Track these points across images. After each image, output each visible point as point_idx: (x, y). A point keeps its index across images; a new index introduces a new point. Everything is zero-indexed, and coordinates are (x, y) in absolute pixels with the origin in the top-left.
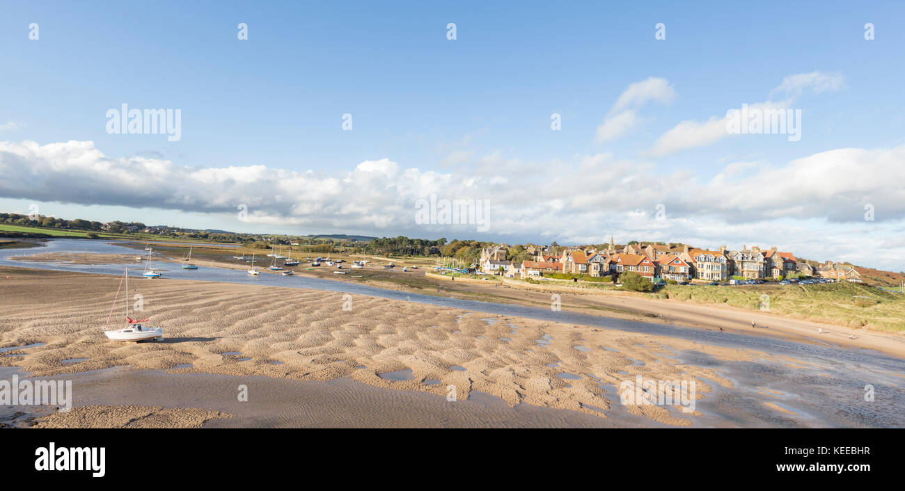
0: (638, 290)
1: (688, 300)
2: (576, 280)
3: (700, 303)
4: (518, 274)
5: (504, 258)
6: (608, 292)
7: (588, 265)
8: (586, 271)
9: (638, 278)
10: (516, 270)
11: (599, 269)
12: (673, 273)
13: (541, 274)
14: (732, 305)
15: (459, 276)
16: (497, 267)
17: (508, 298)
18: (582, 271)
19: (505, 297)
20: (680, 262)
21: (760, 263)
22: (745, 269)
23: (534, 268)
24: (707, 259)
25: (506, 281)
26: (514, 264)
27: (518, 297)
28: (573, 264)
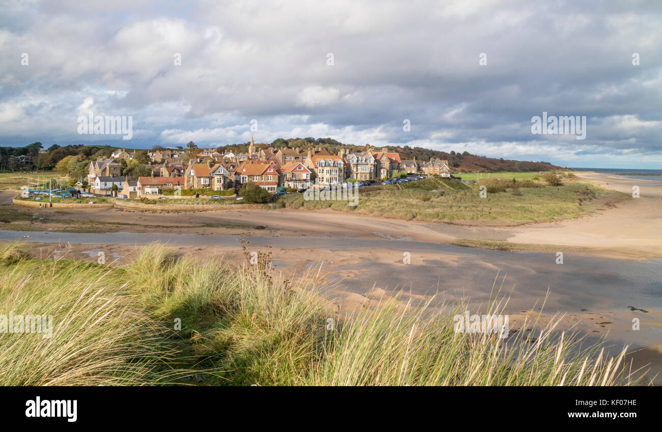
0: (256, 202)
1: (301, 208)
2: (198, 196)
3: (311, 210)
4: (133, 193)
5: (118, 172)
6: (227, 206)
7: (211, 178)
8: (209, 185)
9: (257, 189)
10: (131, 189)
11: (222, 182)
12: (296, 180)
13: (160, 192)
14: (334, 210)
15: (59, 201)
16: (110, 185)
17: (119, 224)
18: (204, 185)
19: (115, 223)
20: (302, 169)
21: (371, 165)
22: (359, 171)
23: (152, 186)
24: (327, 164)
25: (118, 203)
26: (129, 181)
27: (130, 222)
28: (196, 178)
